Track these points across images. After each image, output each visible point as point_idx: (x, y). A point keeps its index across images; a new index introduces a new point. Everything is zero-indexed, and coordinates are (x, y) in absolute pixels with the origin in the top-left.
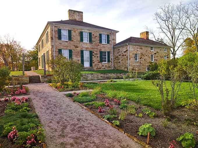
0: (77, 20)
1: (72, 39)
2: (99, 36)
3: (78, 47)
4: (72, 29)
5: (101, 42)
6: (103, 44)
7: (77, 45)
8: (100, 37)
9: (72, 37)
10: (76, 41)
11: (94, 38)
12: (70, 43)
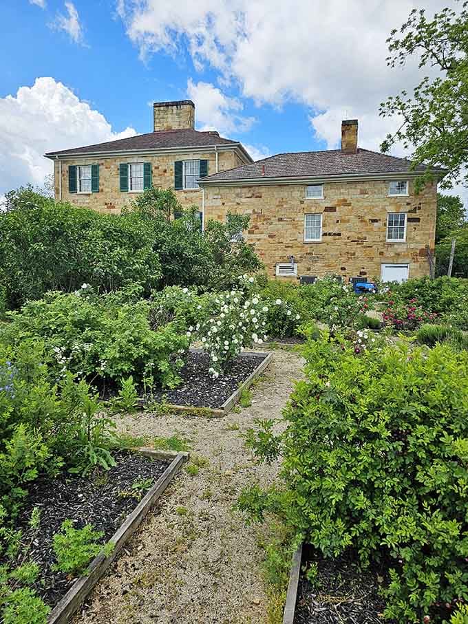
0: (175, 127)
1: (100, 188)
2: (173, 168)
3: (114, 207)
4: (100, 162)
5: (181, 186)
6: (185, 192)
7: (112, 201)
8: (176, 173)
9: (101, 181)
10: (110, 190)
11: (159, 175)
12: (96, 198)
